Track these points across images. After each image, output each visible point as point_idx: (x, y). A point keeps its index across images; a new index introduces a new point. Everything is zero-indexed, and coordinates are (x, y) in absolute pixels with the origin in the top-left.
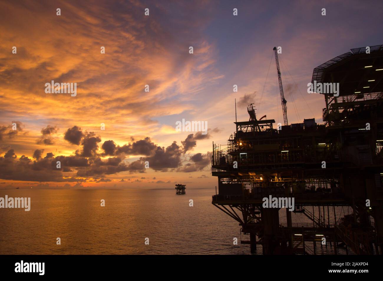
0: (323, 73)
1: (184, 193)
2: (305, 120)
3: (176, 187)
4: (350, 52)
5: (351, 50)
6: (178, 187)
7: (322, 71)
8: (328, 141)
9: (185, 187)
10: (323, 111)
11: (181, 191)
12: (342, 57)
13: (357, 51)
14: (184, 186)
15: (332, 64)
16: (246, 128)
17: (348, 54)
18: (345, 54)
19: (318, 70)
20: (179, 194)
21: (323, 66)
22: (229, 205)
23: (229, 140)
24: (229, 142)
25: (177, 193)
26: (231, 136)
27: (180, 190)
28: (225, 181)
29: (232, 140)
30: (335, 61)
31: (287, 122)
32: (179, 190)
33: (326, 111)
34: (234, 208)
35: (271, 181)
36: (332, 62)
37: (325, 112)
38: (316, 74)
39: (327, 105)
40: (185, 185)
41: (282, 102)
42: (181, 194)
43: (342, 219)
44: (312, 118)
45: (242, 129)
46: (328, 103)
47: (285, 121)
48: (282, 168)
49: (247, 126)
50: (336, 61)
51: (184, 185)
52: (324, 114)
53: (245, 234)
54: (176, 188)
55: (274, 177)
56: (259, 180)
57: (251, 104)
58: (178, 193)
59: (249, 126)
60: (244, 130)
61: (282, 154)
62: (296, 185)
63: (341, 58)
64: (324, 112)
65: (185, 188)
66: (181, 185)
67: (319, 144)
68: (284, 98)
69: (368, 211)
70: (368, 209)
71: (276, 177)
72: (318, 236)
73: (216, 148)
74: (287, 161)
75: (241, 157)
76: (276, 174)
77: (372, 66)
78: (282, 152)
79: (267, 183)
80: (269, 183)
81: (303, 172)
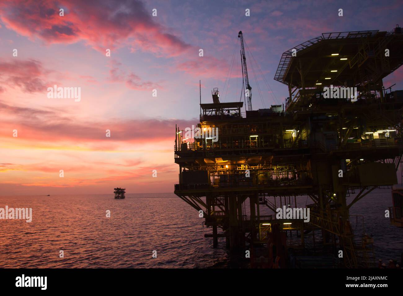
1: (123, 197)
2: (272, 106)
3: (115, 191)
4: (321, 37)
6: (117, 191)
8: (295, 128)
9: (125, 191)
10: (286, 101)
11: (120, 195)
13: (328, 36)
16: (211, 112)
17: (318, 38)
18: (316, 38)
19: (287, 55)
20: (118, 198)
25: (116, 198)
27: (119, 193)
32: (117, 195)
35: (237, 169)
37: (289, 102)
38: (284, 60)
39: (291, 94)
40: (125, 189)
41: (247, 88)
42: (120, 198)
45: (207, 113)
46: (292, 92)
48: (251, 154)
49: (212, 110)
50: (306, 46)
51: (123, 188)
52: (287, 104)
53: (208, 227)
54: (114, 192)
55: (239, 165)
59: (214, 110)
60: (209, 114)
62: (262, 173)
63: (312, 43)
64: (287, 102)
65: (125, 192)
66: (120, 189)
67: (286, 131)
68: (249, 85)
69: (332, 198)
70: (333, 196)
71: (242, 165)
72: (285, 225)
73: (179, 133)
74: (256, 147)
75: (206, 142)
76: (243, 162)
77: (338, 54)
78: (251, 136)
79: (234, 171)
80: (235, 171)
81: (273, 157)
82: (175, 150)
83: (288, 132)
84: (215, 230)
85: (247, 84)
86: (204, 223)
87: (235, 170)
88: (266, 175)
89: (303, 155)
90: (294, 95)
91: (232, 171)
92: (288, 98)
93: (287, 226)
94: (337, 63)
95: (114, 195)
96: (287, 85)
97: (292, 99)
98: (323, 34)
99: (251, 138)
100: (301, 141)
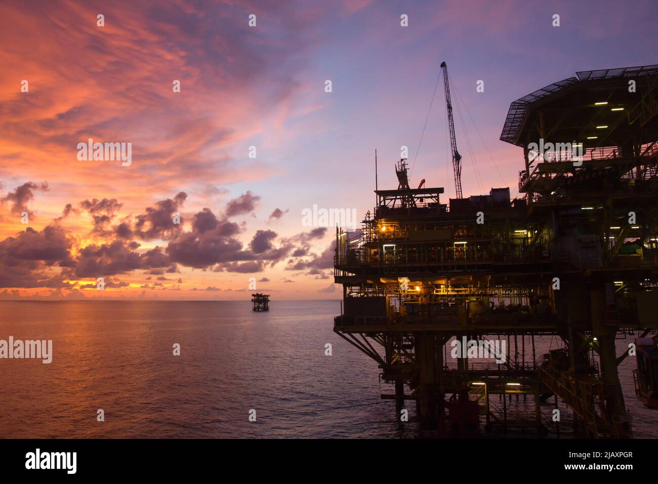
0: (525, 111)
1: (266, 309)
2: (493, 191)
3: (253, 298)
4: (575, 77)
5: (577, 73)
6: (256, 298)
7: (525, 107)
8: (531, 227)
9: (269, 298)
10: (521, 175)
11: (261, 305)
12: (561, 84)
13: (587, 77)
14: (267, 296)
15: (542, 96)
16: (394, 200)
17: (570, 80)
18: (566, 80)
19: (518, 106)
20: (259, 311)
21: (528, 99)
22: (361, 333)
23: (365, 222)
24: (365, 224)
25: (254, 309)
26: (368, 214)
27: (260, 303)
28: (355, 292)
29: (369, 222)
30: (548, 92)
31: (460, 193)
32: (257, 304)
33: (525, 175)
34: (369, 339)
35: (434, 293)
36: (544, 92)
37: (524, 178)
38: (514, 112)
39: (528, 164)
41: (453, 157)
42: (261, 311)
43: (546, 356)
44: (506, 187)
45: (387, 202)
46: (529, 162)
47: (458, 191)
48: (456, 271)
49: (394, 197)
50: (550, 92)
51: (267, 294)
52: (522, 180)
53: (387, 382)
54: (252, 300)
55: (438, 286)
56: (413, 292)
57: (402, 160)
58: (256, 310)
59: (398, 197)
60: (389, 203)
61: (455, 247)
62: (475, 300)
63: (559, 86)
64: (522, 177)
65: (269, 301)
66: (261, 295)
67: (516, 231)
68: (457, 151)
69: (591, 344)
70: (592, 340)
71: (442, 286)
72: (510, 386)
73: (342, 235)
74: (463, 259)
75: (384, 251)
76: (443, 282)
77: (607, 103)
78: (455, 243)
79: (428, 297)
80: (431, 296)
81: (490, 278)
82: (335, 264)
83: (519, 233)
84: (399, 389)
85: (453, 149)
86: (381, 375)
87: (431, 294)
88: (481, 303)
89: (542, 274)
90: (532, 167)
91: (425, 296)
92: (523, 172)
93: (514, 388)
94: (605, 116)
95: (252, 305)
96: (522, 147)
97: (531, 172)
98: (578, 74)
99: (456, 245)
100: (540, 247)
